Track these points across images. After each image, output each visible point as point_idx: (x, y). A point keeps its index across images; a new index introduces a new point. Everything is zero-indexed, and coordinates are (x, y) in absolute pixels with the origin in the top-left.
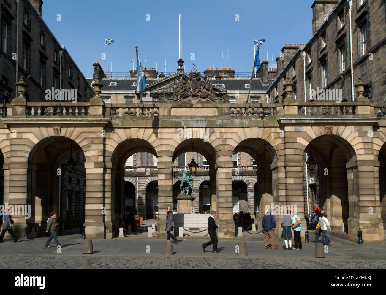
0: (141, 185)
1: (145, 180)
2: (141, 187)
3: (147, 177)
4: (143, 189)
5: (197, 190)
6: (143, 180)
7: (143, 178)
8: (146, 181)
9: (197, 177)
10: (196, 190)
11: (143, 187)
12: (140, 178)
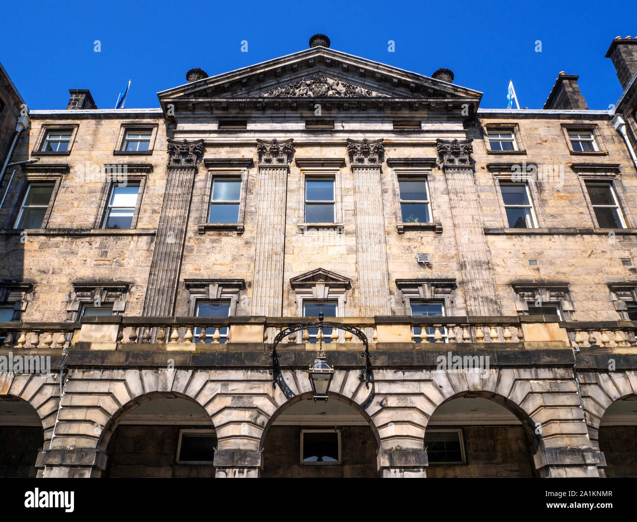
0: (79, 415)
1: (104, 387)
2: (75, 429)
3: (121, 372)
4: (83, 443)
5: (415, 452)
6: (92, 387)
7: (97, 374)
8: (109, 394)
9: (408, 375)
10: (404, 453)
11: (84, 429)
12: (78, 374)
